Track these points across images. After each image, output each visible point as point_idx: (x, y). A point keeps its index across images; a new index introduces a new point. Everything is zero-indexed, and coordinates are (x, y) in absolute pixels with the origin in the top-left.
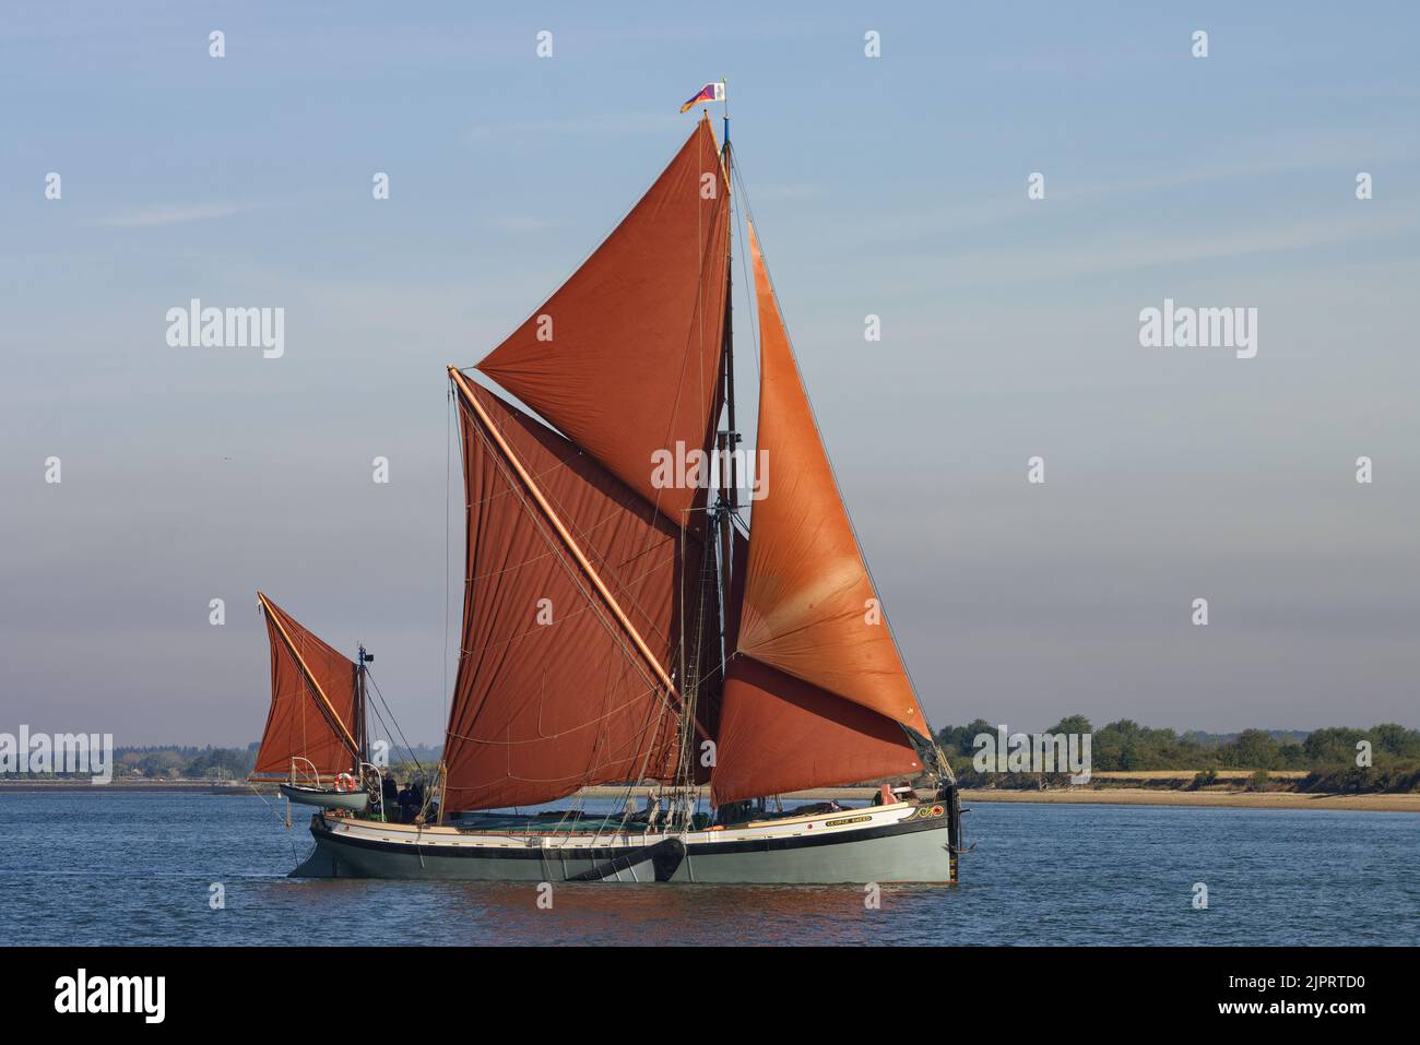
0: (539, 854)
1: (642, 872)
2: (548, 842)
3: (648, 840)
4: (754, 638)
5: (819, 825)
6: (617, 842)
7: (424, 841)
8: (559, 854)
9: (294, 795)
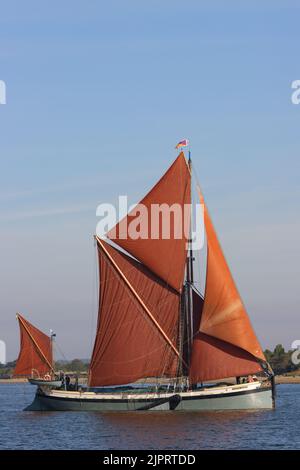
0: (126, 401)
1: (165, 407)
2: (129, 397)
3: (168, 395)
4: (205, 326)
5: (229, 390)
6: (156, 396)
7: (82, 397)
8: (134, 401)
9: (32, 382)
